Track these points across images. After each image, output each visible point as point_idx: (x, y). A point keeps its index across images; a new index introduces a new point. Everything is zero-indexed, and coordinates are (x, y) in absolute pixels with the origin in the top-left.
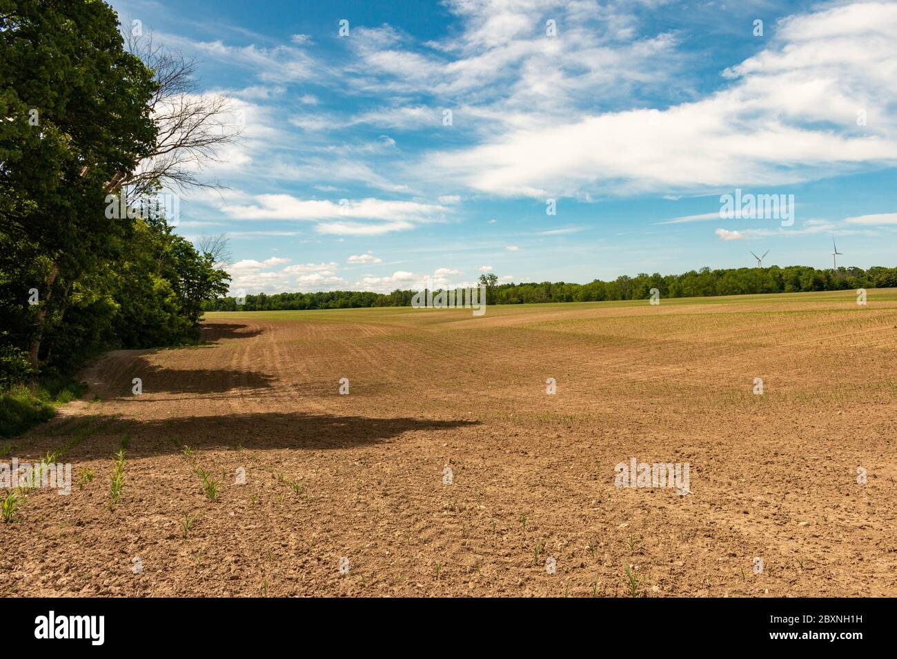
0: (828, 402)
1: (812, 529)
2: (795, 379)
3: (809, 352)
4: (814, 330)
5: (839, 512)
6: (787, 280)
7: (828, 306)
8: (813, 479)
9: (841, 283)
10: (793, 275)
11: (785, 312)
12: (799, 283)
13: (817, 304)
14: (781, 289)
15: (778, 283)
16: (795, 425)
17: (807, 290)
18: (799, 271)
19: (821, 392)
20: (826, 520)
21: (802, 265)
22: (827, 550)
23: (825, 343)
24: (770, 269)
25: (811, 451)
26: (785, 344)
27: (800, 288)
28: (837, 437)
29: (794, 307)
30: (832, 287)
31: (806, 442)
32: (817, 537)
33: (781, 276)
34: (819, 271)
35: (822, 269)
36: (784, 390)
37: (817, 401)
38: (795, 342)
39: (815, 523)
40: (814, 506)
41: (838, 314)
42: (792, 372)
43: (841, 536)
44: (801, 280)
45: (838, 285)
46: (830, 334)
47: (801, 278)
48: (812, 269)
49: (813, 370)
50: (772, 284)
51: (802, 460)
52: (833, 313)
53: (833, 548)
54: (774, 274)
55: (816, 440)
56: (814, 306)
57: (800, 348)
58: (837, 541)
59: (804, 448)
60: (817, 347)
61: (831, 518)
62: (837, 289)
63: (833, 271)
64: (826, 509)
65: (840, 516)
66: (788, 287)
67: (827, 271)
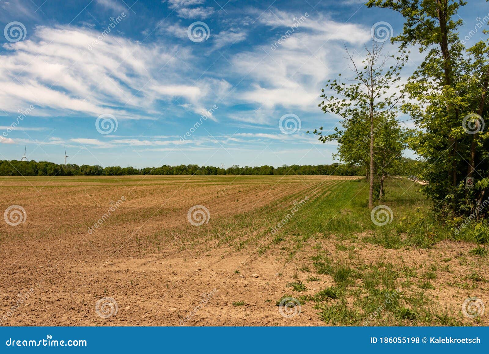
0: (55, 235)
1: (32, 306)
2: (39, 224)
3: (48, 208)
4: (52, 197)
5: (48, 294)
6: (40, 169)
7: (60, 184)
8: (38, 278)
9: (68, 172)
10: (43, 166)
11: (36, 187)
12: (46, 171)
13: (55, 183)
14: (36, 174)
15: (35, 170)
16: (35, 249)
17: (50, 175)
18: (47, 164)
19: (52, 230)
20: (40, 300)
21: (48, 161)
22: (38, 317)
23: (57, 204)
24: (30, 162)
25: (40, 263)
26: (35, 204)
27: (47, 174)
28: (56, 254)
29: (42, 184)
30: (63, 174)
31: (39, 258)
32: (34, 310)
33: (36, 166)
34: (57, 165)
35: (59, 164)
36: (32, 230)
37: (50, 235)
38: (41, 203)
39: (34, 303)
40: (35, 294)
41: (65, 188)
42: (38, 220)
43: (47, 307)
44: (47, 169)
45: (66, 172)
46: (59, 198)
47: (47, 168)
48: (53, 163)
49: (49, 218)
50: (31, 171)
51: (34, 269)
52: (62, 188)
53: (41, 315)
54: (32, 165)
55: (45, 256)
56: (53, 184)
57: (43, 206)
58: (44, 310)
59: (37, 262)
60: (52, 206)
61: (44, 298)
62: (66, 175)
63: (64, 165)
64: (41, 294)
65: (48, 296)
66: (40, 172)
67: (61, 166)
